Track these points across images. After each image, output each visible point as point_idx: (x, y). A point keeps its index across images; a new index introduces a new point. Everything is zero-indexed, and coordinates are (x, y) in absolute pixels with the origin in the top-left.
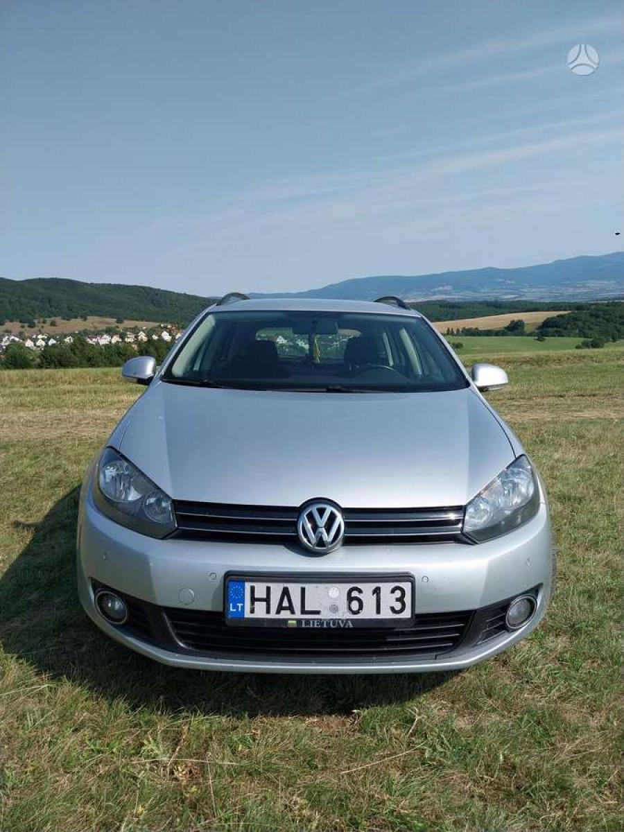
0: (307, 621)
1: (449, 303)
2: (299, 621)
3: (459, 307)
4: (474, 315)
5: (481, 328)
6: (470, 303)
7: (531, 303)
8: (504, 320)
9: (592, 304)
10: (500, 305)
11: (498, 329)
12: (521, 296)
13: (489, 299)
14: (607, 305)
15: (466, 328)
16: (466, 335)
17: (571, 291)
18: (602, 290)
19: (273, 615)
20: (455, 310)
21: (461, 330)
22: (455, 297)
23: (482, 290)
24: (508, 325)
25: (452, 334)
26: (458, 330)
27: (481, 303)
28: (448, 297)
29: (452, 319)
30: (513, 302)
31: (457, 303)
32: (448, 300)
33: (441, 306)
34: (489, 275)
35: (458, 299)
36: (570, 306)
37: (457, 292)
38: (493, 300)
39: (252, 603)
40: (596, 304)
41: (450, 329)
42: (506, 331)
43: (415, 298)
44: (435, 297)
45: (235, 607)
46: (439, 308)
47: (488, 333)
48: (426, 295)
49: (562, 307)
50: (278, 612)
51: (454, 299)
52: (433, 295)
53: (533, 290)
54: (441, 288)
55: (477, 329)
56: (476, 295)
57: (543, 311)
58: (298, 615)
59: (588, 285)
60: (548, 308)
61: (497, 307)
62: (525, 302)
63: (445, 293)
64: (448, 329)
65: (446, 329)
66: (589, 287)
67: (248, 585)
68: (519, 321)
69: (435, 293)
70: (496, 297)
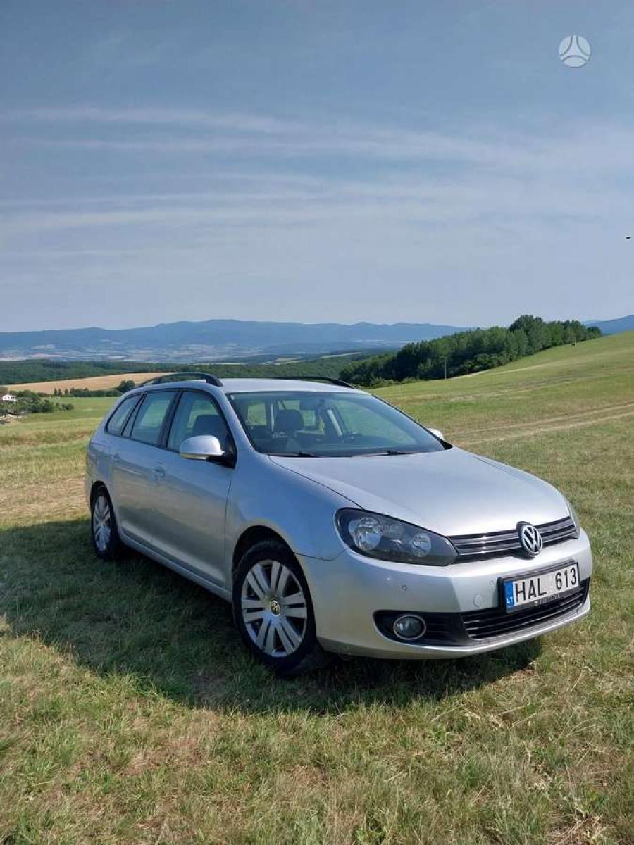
0: (542, 599)
1: (53, 362)
2: (539, 600)
3: (65, 367)
4: (82, 375)
5: (91, 389)
6: (76, 362)
7: (139, 364)
8: (114, 381)
9: (196, 366)
10: (109, 365)
11: (108, 390)
12: (128, 357)
13: (96, 359)
14: (210, 367)
15: (75, 388)
16: (76, 396)
17: (176, 353)
18: (203, 353)
19: (527, 601)
20: (61, 370)
21: (69, 390)
22: (60, 356)
23: (88, 350)
24: (118, 385)
25: (60, 394)
26: (66, 391)
27: (88, 363)
28: (51, 356)
29: (58, 379)
30: (121, 362)
31: (62, 362)
32: (52, 359)
33: (44, 365)
34: (94, 336)
35: (63, 358)
36: (177, 368)
37: (59, 351)
38: (100, 360)
39: (517, 595)
40: (200, 366)
41: (58, 390)
42: (117, 391)
43: (12, 357)
44: (37, 355)
45: (510, 600)
46: (42, 368)
47: (99, 394)
48: (25, 354)
49: (169, 368)
50: (529, 598)
51: (58, 358)
52: (32, 354)
53: (141, 352)
54: (42, 347)
55: (86, 389)
56: (81, 354)
57: (152, 372)
58: (538, 597)
59: (190, 348)
60: (157, 369)
61: (105, 368)
62: (133, 363)
63: (47, 352)
64: (56, 390)
65: (53, 390)
66: (192, 350)
67: (514, 583)
68: (130, 381)
69: (35, 352)
70: (103, 357)
